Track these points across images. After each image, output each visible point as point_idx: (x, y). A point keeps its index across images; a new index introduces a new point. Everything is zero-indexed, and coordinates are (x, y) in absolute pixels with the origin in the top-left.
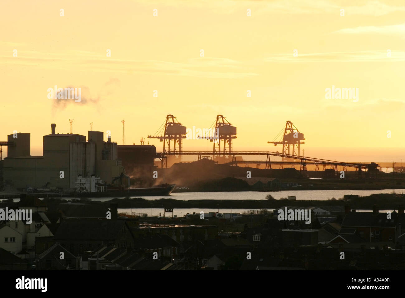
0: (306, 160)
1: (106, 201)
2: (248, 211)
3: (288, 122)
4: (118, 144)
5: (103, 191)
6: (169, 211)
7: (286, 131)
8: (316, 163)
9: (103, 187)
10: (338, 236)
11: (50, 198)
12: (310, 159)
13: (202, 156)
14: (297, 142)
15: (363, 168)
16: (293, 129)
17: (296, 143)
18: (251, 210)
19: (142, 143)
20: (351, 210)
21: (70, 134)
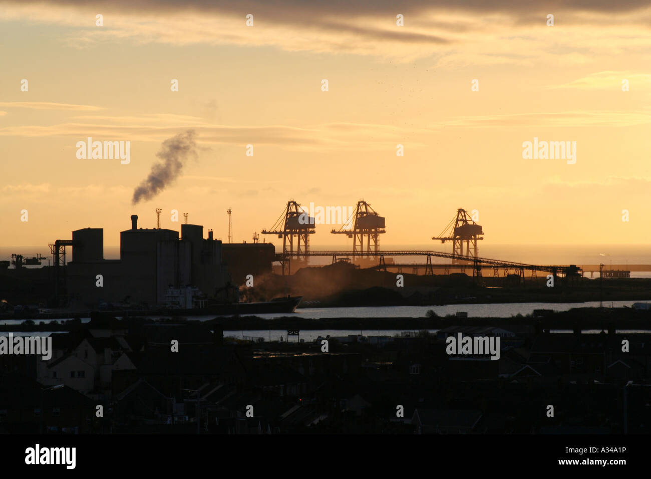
0: (481, 262)
1: (207, 321)
2: (402, 333)
3: (460, 211)
4: (223, 243)
5: (202, 307)
6: (293, 334)
7: (457, 223)
8: (494, 267)
9: (202, 302)
10: (526, 366)
11: (130, 317)
12: (487, 260)
13: (337, 257)
14: (473, 237)
15: (559, 272)
16: (467, 219)
17: (472, 239)
18: (406, 331)
19: (256, 240)
20: (544, 331)
21: (156, 228)
